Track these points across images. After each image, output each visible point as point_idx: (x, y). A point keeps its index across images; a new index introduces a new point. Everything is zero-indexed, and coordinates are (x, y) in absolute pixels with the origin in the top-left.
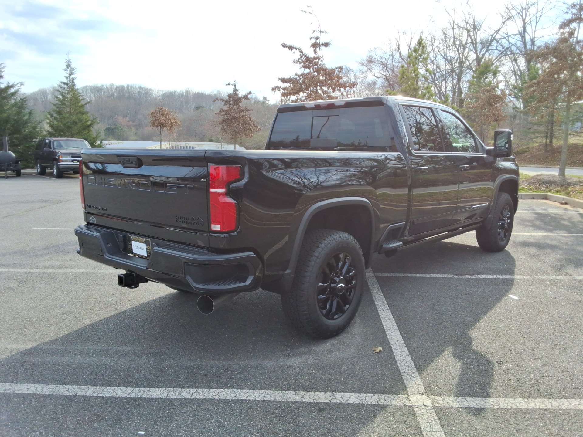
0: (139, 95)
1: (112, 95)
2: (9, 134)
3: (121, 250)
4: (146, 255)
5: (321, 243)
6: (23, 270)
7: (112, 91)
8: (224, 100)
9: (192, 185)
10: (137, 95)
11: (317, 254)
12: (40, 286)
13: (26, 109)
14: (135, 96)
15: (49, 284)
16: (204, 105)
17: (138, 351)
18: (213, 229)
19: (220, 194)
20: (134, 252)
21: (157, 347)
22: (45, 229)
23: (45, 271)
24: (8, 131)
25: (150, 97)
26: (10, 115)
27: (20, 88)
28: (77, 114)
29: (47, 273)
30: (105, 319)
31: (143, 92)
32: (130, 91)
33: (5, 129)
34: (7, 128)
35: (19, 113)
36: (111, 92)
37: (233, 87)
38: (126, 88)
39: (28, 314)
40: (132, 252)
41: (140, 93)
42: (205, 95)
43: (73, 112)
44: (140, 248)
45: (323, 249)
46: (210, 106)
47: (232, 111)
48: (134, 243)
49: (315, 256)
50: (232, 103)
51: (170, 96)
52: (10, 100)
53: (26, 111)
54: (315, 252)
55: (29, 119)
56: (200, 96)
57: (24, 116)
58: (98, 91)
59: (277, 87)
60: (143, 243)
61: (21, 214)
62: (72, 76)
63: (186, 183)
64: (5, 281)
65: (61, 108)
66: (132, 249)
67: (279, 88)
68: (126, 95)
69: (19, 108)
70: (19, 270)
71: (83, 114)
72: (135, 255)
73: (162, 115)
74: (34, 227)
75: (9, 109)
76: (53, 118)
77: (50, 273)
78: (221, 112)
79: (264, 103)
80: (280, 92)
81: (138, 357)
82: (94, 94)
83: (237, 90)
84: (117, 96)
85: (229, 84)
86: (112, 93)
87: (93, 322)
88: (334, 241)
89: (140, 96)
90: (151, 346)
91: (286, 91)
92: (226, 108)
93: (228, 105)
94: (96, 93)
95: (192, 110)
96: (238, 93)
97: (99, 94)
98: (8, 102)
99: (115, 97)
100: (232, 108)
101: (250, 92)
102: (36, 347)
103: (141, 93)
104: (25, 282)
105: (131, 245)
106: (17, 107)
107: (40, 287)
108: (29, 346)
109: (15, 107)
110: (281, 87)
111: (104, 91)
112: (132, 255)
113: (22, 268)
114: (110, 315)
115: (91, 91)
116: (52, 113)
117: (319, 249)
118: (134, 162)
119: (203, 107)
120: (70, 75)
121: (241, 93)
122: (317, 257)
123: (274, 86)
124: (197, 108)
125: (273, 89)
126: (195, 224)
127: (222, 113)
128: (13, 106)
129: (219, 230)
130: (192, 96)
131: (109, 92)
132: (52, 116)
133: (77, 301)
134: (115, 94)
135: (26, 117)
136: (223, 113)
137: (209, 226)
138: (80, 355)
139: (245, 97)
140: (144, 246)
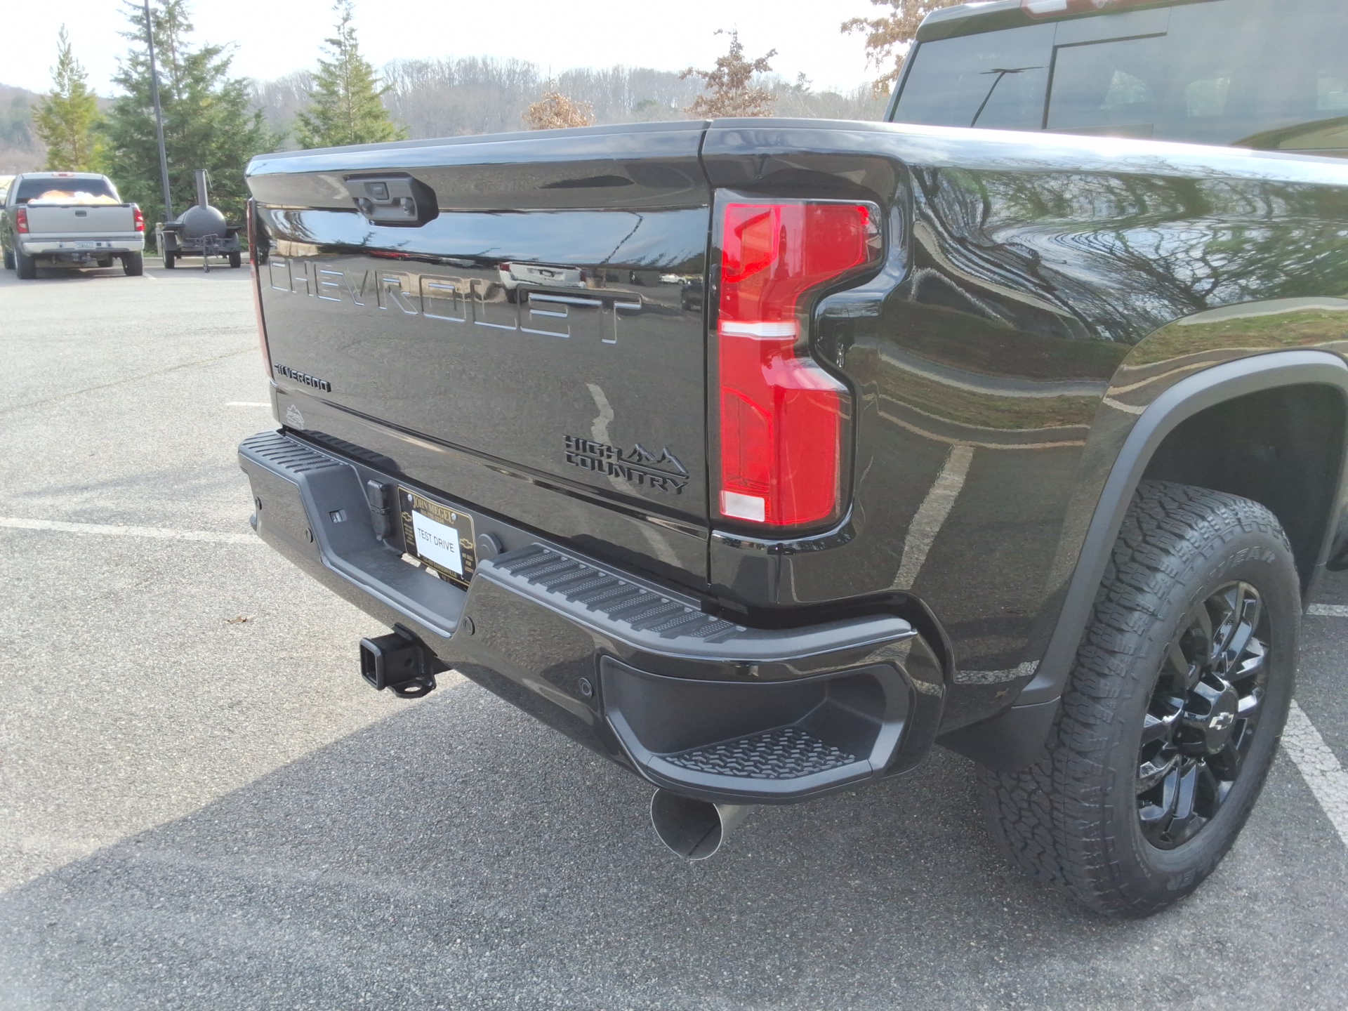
0: (509, 76)
1: (450, 79)
2: (214, 168)
3: (379, 538)
4: (461, 573)
5: (1167, 552)
6: (167, 533)
7: (450, 69)
8: (705, 75)
9: (634, 301)
10: (505, 77)
11: (1148, 600)
12: (194, 591)
13: (249, 106)
14: (500, 79)
15: (222, 586)
16: (656, 98)
17: (439, 905)
18: (727, 513)
19: (769, 348)
20: (420, 551)
21: (506, 892)
22: (257, 404)
23: (223, 537)
24: (211, 161)
25: (534, 82)
26: (211, 121)
27: (232, 56)
28: (363, 117)
29: (226, 544)
30: (353, 736)
31: (518, 70)
32: (490, 68)
33: (204, 155)
34: (207, 152)
35: (232, 116)
36: (447, 72)
37: (731, 39)
38: (480, 64)
39: (127, 701)
40: (413, 551)
41: (511, 73)
42: (659, 73)
43: (354, 114)
44: (440, 542)
45: (1176, 578)
46: (670, 101)
47: (727, 102)
48: (419, 521)
49: (1144, 610)
50: (726, 79)
51: (577, 82)
52: (212, 85)
53: (249, 113)
54: (1140, 590)
55: (256, 130)
56: (645, 77)
57: (245, 123)
58: (419, 70)
59: (855, 21)
60: (447, 523)
61: (210, 363)
62: (348, 25)
63: (611, 289)
64: (105, 568)
65: (327, 102)
66: (414, 540)
67: (861, 22)
68: (481, 78)
69: (233, 103)
70: (153, 532)
71: (376, 117)
72: (425, 562)
73: (557, 114)
74: (232, 400)
75: (210, 106)
76: (311, 127)
77: (235, 545)
78: (698, 104)
79: (798, 87)
80: (864, 33)
81: (436, 938)
82: (412, 77)
83: (740, 47)
84: (460, 82)
85: (720, 31)
86: (450, 74)
87: (314, 747)
88: (1217, 543)
89: (512, 81)
90: (485, 885)
91: (881, 30)
92: (710, 94)
93: (716, 88)
94: (415, 75)
95: (628, 111)
96: (742, 53)
97: (423, 77)
98: (206, 89)
99: (456, 83)
100: (726, 93)
101: (774, 50)
102: (112, 853)
103: (515, 72)
104: (159, 573)
105: (411, 524)
106: (229, 101)
107: (192, 597)
108: (88, 847)
109: (225, 101)
110: (866, 20)
111: (433, 71)
112: (417, 563)
113: (164, 526)
114: (371, 720)
115: (404, 71)
116: (308, 115)
117: (1160, 576)
118: (403, 201)
119: (652, 103)
120: (346, 20)
121: (749, 57)
122: (1153, 614)
123: (847, 19)
124: (640, 106)
125: (845, 28)
126: (647, 478)
127: (699, 109)
128: (219, 99)
129: (761, 519)
130: (628, 77)
131: (443, 72)
132: (307, 123)
133: (284, 654)
134: (456, 76)
135: (250, 126)
136: (704, 108)
137: (711, 499)
138: (241, 906)
139: (761, 65)
140: (451, 535)
